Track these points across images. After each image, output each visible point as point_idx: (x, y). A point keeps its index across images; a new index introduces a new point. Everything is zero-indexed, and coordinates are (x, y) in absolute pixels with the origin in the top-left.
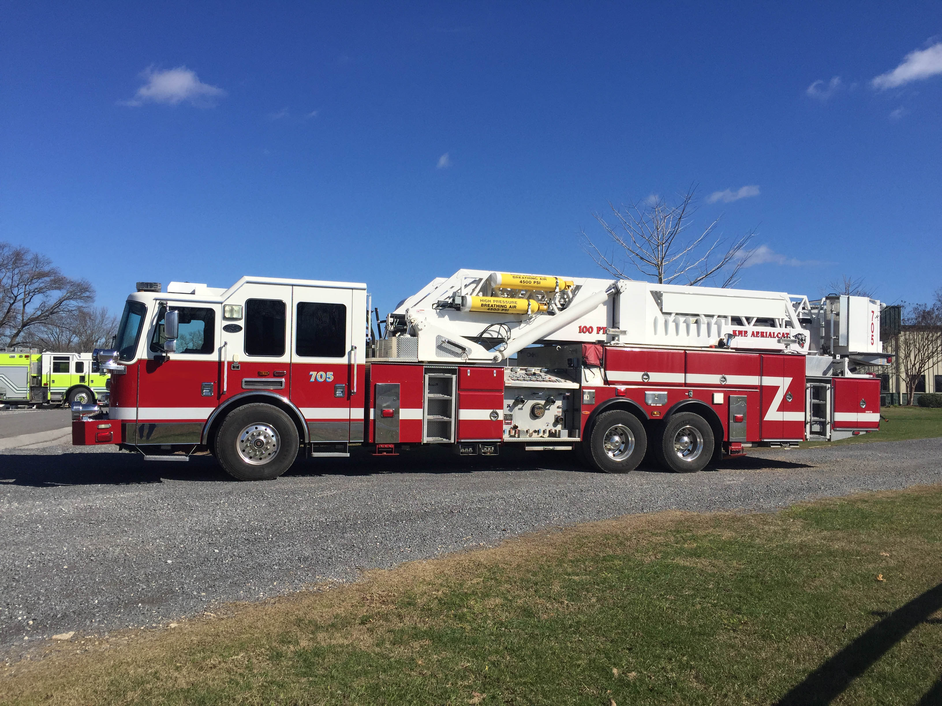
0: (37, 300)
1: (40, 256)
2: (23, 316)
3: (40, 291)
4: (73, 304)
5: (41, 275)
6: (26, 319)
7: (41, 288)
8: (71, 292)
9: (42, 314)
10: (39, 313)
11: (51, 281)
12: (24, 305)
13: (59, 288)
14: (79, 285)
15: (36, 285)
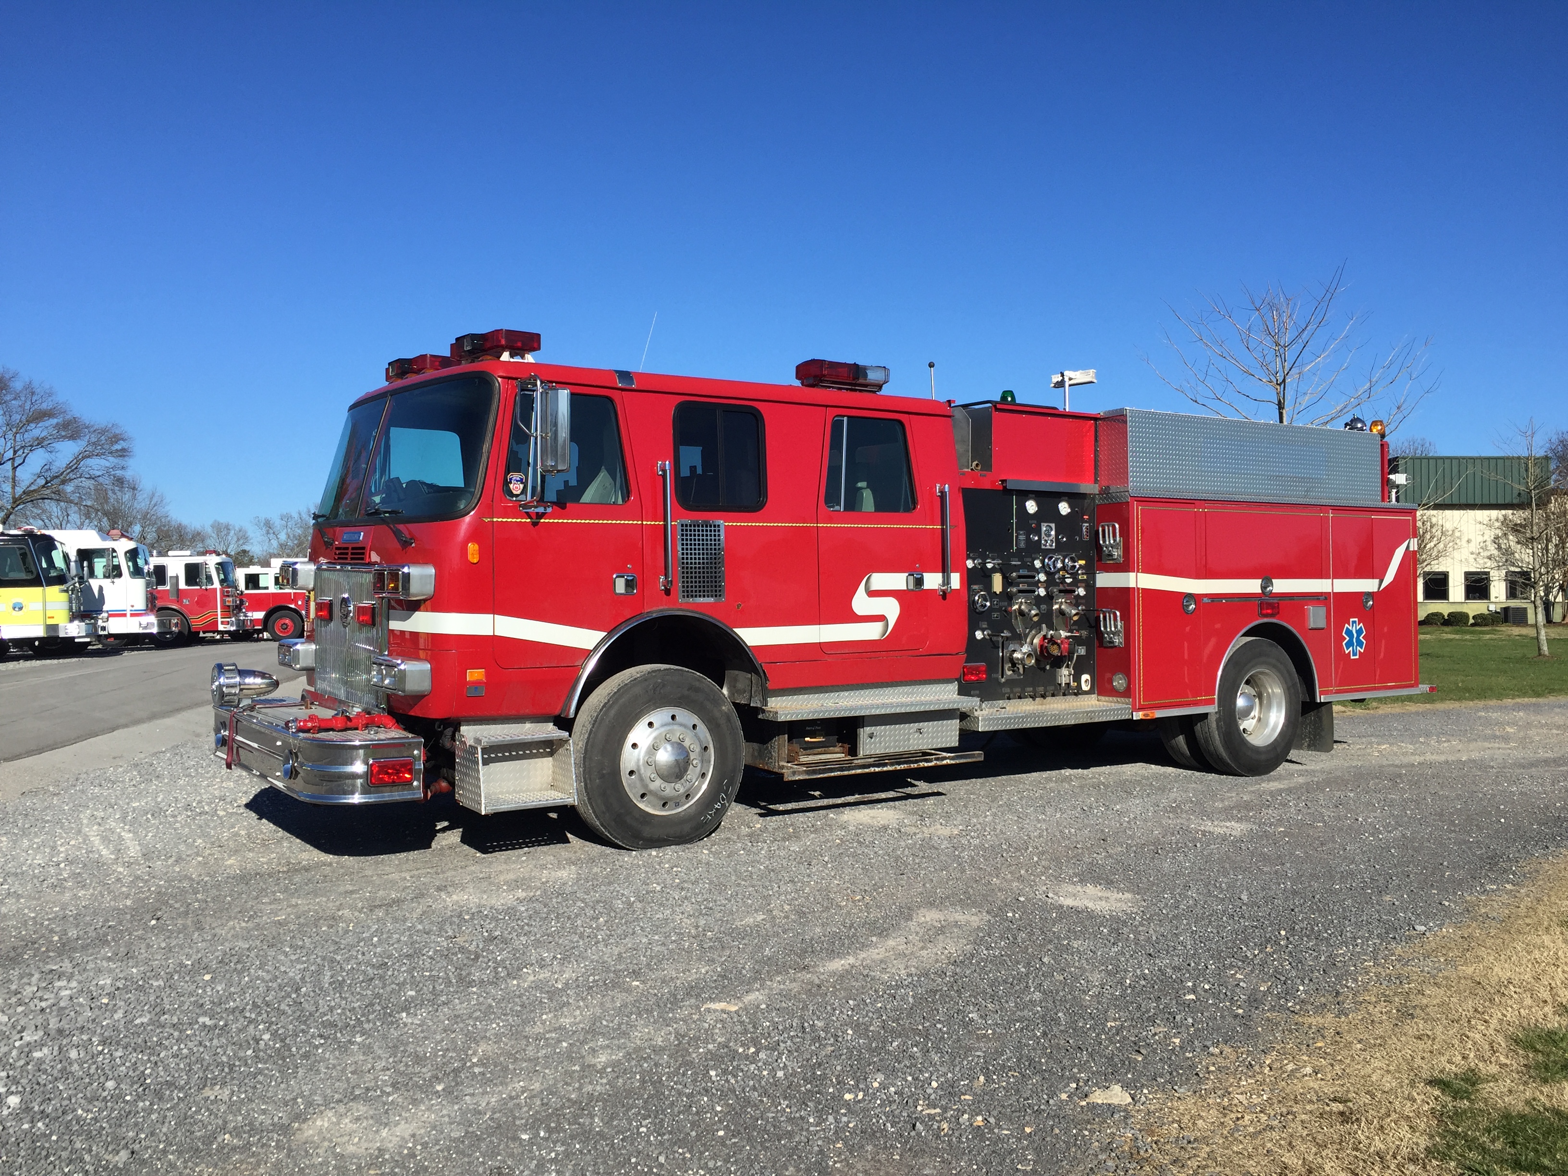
0: (36, 461)
1: (35, 384)
2: (13, 487)
3: (40, 443)
4: (96, 465)
5: (40, 416)
6: (19, 491)
7: (44, 439)
8: (94, 443)
9: (47, 483)
10: (42, 482)
11: (57, 424)
12: (14, 469)
13: (73, 437)
14: (103, 432)
15: (36, 431)
